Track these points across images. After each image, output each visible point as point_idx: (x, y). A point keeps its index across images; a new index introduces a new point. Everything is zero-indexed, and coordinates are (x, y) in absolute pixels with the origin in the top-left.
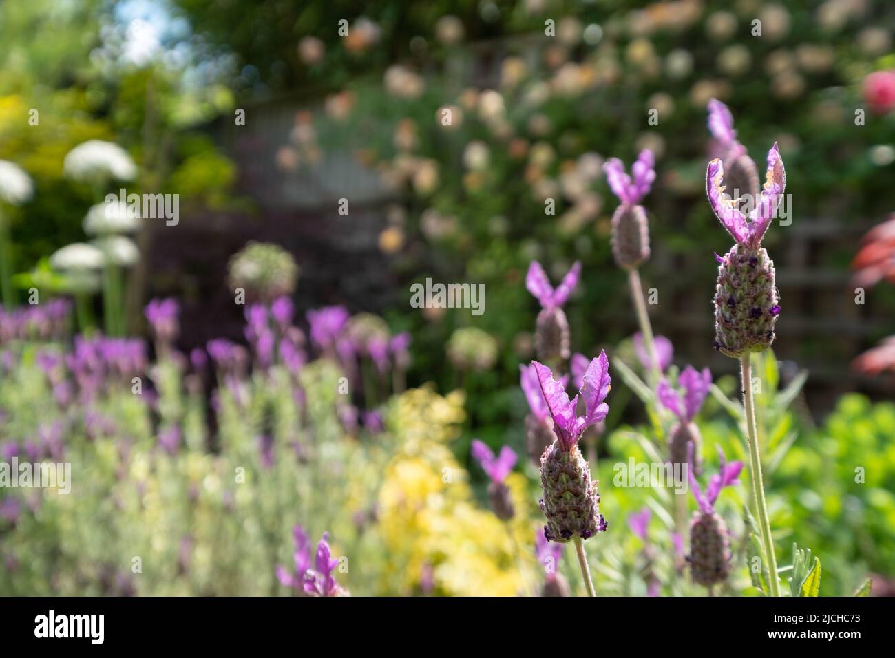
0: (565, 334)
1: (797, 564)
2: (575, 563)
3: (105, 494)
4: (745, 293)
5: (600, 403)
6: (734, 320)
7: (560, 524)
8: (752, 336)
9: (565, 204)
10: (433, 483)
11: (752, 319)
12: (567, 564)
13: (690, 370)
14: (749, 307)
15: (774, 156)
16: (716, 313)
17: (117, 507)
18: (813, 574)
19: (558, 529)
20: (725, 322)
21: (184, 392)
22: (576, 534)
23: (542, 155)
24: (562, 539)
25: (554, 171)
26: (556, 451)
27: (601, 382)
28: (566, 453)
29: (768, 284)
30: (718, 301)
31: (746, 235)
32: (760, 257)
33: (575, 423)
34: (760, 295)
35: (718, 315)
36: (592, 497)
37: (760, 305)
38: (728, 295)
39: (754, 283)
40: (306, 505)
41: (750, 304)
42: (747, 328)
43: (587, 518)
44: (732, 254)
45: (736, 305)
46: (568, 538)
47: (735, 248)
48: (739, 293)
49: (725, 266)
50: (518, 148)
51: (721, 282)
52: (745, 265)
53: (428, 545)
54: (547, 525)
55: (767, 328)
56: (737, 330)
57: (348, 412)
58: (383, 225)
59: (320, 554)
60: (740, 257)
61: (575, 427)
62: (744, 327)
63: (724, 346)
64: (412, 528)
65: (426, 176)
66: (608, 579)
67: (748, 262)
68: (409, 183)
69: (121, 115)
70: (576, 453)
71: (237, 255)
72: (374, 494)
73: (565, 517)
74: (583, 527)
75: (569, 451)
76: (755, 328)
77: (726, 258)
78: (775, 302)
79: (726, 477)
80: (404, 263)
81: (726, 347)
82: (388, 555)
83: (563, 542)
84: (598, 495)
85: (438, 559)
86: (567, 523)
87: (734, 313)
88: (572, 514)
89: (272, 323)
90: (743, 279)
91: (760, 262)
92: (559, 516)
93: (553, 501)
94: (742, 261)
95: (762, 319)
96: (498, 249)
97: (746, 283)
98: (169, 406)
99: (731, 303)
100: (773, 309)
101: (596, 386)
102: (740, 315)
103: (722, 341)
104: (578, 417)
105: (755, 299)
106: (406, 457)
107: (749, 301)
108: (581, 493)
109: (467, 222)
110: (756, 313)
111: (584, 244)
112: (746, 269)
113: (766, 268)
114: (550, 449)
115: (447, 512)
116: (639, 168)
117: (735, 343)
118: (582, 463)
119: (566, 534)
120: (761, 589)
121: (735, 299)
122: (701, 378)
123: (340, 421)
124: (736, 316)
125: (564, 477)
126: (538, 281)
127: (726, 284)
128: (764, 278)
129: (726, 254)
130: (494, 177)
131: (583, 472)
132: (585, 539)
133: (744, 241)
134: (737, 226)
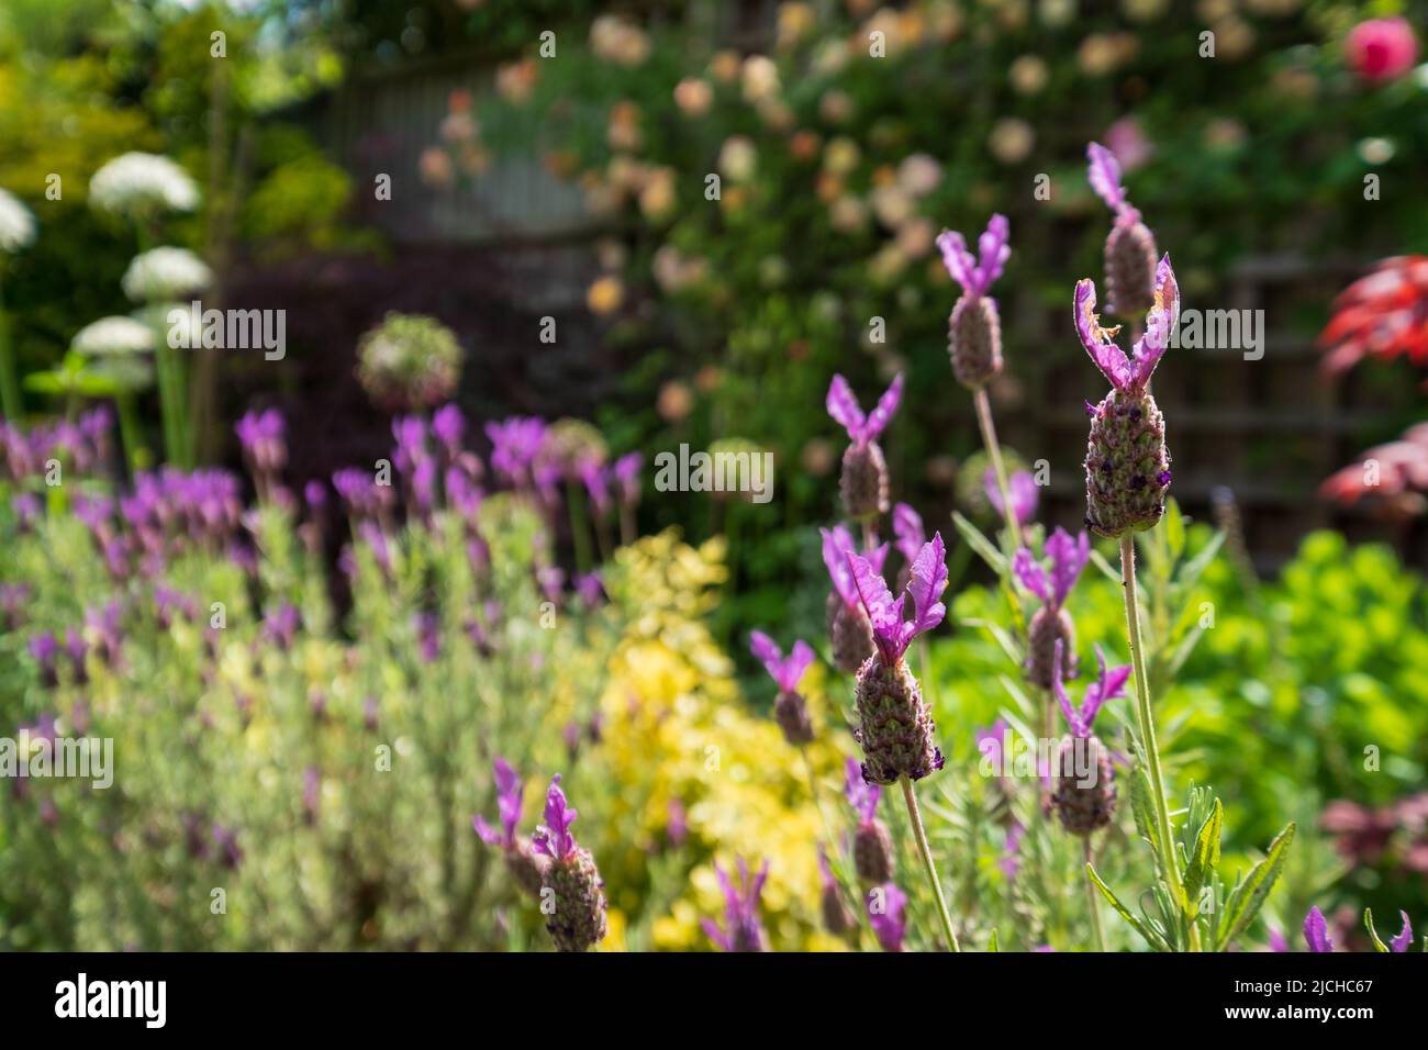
0: (883, 479)
1: (1194, 806)
2: (900, 806)
3: (187, 709)
4: (1126, 455)
5: (935, 602)
6: (1110, 491)
7: (883, 761)
8: (1134, 513)
9: (881, 234)
10: (684, 678)
11: (1134, 491)
12: (889, 805)
13: (1060, 531)
14: (1130, 475)
15: (1164, 270)
16: (1087, 479)
17: (207, 726)
18: (1212, 819)
19: (880, 767)
20: (1100, 494)
21: (298, 549)
22: (903, 774)
23: (842, 157)
24: (886, 781)
25: (860, 182)
26: (876, 666)
27: (935, 574)
28: (889, 670)
29: (1156, 443)
30: (1090, 465)
31: (1127, 379)
32: (1145, 408)
33: (901, 629)
34: (1145, 457)
35: (1090, 482)
36: (924, 726)
37: (1144, 471)
38: (1102, 458)
39: (1136, 442)
40: (493, 717)
41: (1131, 469)
42: (1128, 502)
43: (917, 753)
44: (1108, 403)
45: (1113, 471)
46: (894, 780)
47: (1112, 394)
48: (1117, 456)
49: (1099, 420)
50: (804, 144)
51: (1094, 439)
52: (1124, 419)
53: (676, 772)
54: (865, 762)
55: (1154, 501)
56: (1114, 503)
57: (550, 576)
58: (591, 272)
59: (552, 803)
60: (1118, 407)
61: (902, 635)
62: (1124, 500)
63: (1098, 524)
64: (652, 747)
65: (658, 194)
66: (947, 824)
67: (1129, 415)
68: (631, 201)
69: (165, 97)
70: (902, 669)
71: (371, 333)
72: (594, 697)
73: (888, 753)
74: (912, 764)
75: (893, 665)
76: (1139, 501)
77: (1100, 408)
78: (1166, 466)
79: (1107, 688)
80: (626, 331)
81: (1100, 526)
82: (617, 786)
83: (886, 784)
84: (932, 722)
85: (692, 793)
86: (891, 761)
87: (1110, 482)
88: (899, 748)
89: (435, 445)
90: (1122, 437)
91: (1145, 415)
92: (881, 751)
93: (873, 731)
94: (1120, 413)
95: (1147, 489)
96: (776, 308)
97: (1126, 443)
98: (276, 572)
99: (1107, 469)
100: (1162, 476)
101: (929, 580)
102: (1117, 484)
103: (1094, 517)
104: (905, 621)
105: (1138, 463)
106: (640, 641)
107: (1131, 466)
108: (910, 722)
109: (725, 266)
110: (1139, 483)
111: (909, 297)
112: (1126, 425)
113: (1153, 422)
114: (869, 664)
115: (703, 721)
116: (988, 241)
117: (1112, 521)
118: (911, 682)
119: (891, 775)
120: (1150, 838)
121: (1112, 465)
122: (1076, 545)
123: (540, 590)
124: (1114, 486)
125: (887, 701)
126: (844, 404)
127: (1100, 443)
128: (1149, 436)
129: (1101, 402)
130: (766, 192)
131: (912, 694)
132: (916, 780)
133: (1123, 385)
134: (1114, 367)
